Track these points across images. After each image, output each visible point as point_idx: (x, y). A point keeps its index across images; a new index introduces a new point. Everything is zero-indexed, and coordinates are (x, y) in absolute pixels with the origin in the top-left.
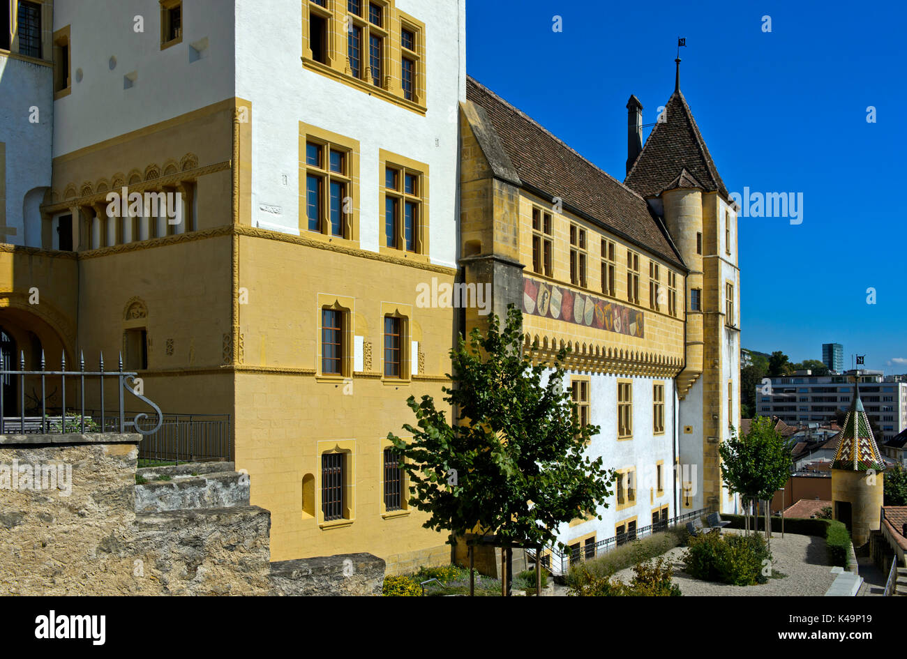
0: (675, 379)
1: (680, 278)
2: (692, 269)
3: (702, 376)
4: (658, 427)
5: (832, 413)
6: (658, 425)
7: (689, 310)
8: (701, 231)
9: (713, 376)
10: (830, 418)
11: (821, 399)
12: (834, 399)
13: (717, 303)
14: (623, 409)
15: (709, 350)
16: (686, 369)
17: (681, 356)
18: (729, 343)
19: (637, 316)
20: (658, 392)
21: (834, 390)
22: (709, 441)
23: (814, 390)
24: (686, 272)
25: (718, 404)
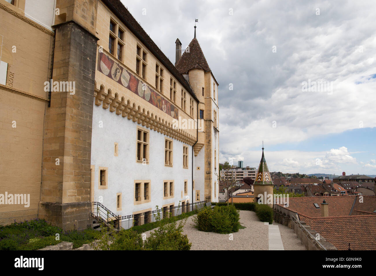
0: (193, 146)
1: (195, 104)
2: (200, 101)
3: (204, 146)
4: (185, 165)
5: (242, 179)
6: (185, 164)
7: (199, 117)
8: (204, 87)
9: (209, 146)
10: (242, 180)
11: (239, 175)
12: (242, 175)
13: (210, 116)
14: (168, 153)
15: (207, 135)
16: (198, 142)
17: (196, 137)
18: (215, 134)
19: (175, 109)
20: (185, 149)
21: (242, 172)
22: (207, 173)
23: (237, 172)
24: (198, 102)
25: (211, 158)
